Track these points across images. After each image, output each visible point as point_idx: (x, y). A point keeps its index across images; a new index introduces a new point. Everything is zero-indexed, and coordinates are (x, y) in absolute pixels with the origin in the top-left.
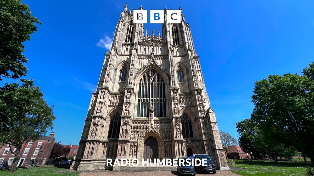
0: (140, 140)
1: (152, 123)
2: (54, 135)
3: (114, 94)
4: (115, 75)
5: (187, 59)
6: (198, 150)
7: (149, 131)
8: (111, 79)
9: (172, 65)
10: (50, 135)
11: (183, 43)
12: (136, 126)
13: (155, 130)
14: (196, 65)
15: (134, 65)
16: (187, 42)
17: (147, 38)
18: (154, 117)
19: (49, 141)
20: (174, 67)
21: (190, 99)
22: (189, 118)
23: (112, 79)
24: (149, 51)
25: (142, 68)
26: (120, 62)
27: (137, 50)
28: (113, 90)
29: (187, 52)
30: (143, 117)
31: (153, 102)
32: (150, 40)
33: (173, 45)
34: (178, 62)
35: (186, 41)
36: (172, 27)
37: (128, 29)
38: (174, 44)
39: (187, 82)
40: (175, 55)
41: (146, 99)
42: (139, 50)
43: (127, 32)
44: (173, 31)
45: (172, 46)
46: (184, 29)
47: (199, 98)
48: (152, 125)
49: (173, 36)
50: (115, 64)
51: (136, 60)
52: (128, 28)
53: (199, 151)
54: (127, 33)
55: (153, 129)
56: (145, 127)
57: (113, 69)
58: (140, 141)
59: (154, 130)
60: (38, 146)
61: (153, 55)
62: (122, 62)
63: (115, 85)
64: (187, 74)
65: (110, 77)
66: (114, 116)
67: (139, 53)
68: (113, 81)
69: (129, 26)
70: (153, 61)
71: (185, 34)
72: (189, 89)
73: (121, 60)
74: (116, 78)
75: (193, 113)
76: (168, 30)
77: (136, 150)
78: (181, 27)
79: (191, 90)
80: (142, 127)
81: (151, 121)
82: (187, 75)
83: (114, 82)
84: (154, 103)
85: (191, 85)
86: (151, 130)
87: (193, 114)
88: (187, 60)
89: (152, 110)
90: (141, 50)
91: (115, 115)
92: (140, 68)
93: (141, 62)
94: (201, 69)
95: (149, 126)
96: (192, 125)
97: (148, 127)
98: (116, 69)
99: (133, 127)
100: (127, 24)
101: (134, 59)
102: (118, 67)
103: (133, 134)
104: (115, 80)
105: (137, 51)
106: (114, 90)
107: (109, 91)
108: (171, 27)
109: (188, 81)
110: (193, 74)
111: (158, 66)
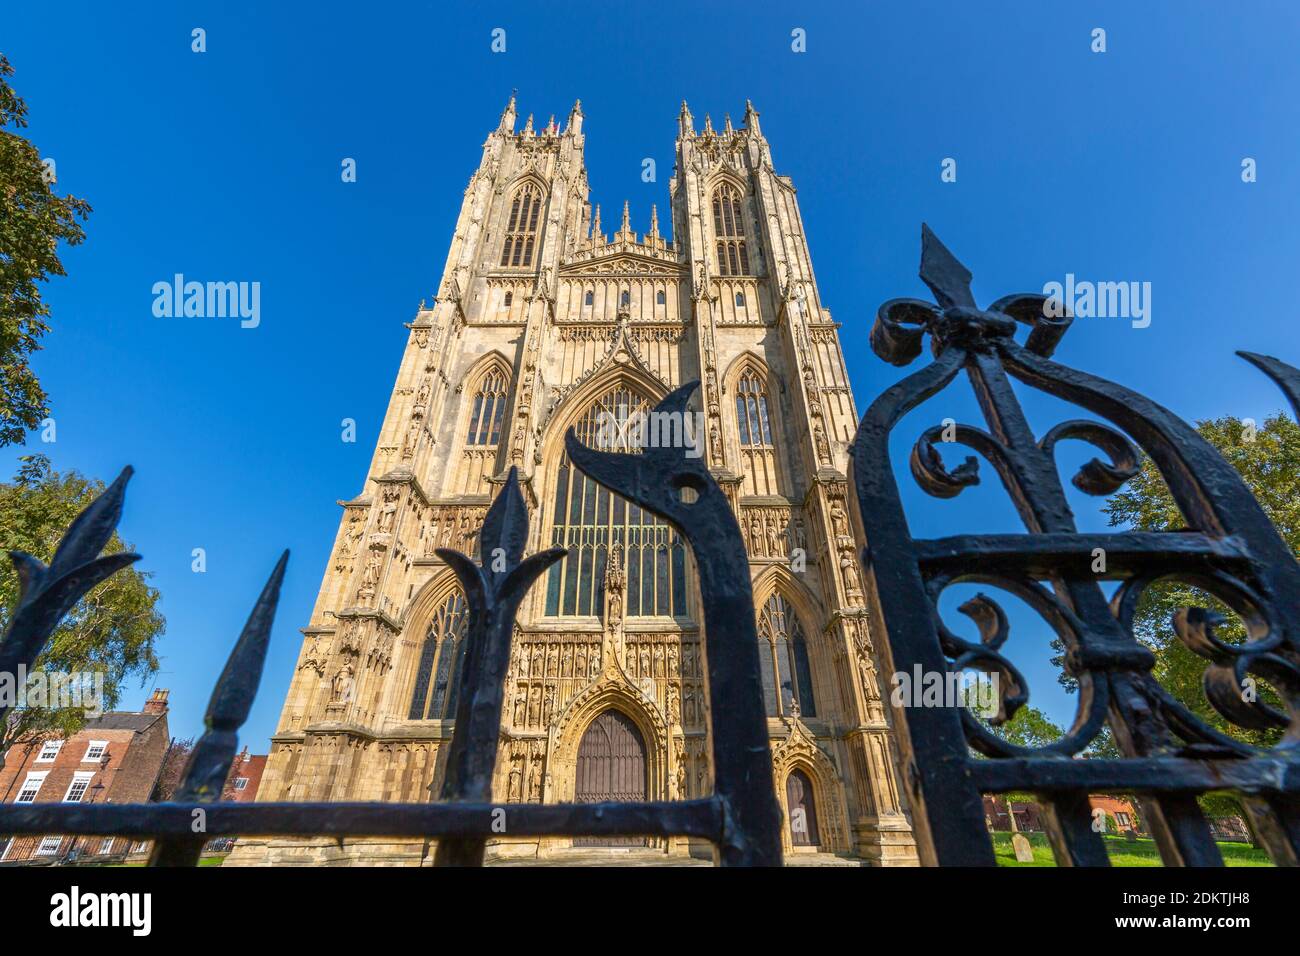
0: (559, 730)
1: (618, 646)
2: (165, 704)
3: (443, 507)
4: (451, 416)
5: (783, 337)
6: (841, 779)
7: (603, 682)
8: (430, 436)
9: (710, 369)
10: (147, 703)
11: (765, 266)
12: (540, 661)
13: (629, 677)
14: (825, 362)
15: (537, 373)
16: (783, 258)
17: (601, 247)
18: (629, 614)
19: (141, 736)
20: (720, 377)
21: (798, 526)
22: (796, 618)
23: (436, 438)
24: (606, 303)
25: (574, 382)
26: (474, 359)
27: (552, 303)
28: (437, 487)
29: (783, 305)
30: (578, 617)
31: (622, 541)
32: (615, 255)
33: (718, 274)
34: (738, 353)
35: (778, 256)
36: (716, 194)
37: (515, 210)
38: (723, 271)
39: (785, 445)
40: (729, 318)
41: (592, 530)
42: (562, 300)
43: (513, 223)
44: (717, 212)
45: (716, 281)
46: (768, 201)
47: (838, 522)
48: (618, 656)
49: (719, 233)
50: (451, 367)
51: (546, 349)
52: (516, 202)
53: (842, 785)
54: (511, 229)
55: (623, 673)
56: (582, 663)
57: (443, 393)
58: (556, 735)
59: (626, 679)
60: (86, 759)
61: (624, 321)
62: (483, 358)
63: (450, 463)
64: (786, 409)
65: (426, 430)
66: (442, 609)
67: (560, 315)
68: (439, 444)
69: (519, 194)
70: (628, 350)
71: (772, 223)
72: (793, 480)
73: (479, 348)
74: (453, 431)
75: (813, 595)
76: (693, 208)
77: (537, 780)
78: (754, 192)
79: (803, 485)
80: (567, 667)
81: (612, 631)
82: (785, 414)
83: (447, 451)
84: (627, 548)
85: (803, 458)
86: (611, 678)
87: (814, 601)
88: (780, 343)
89: (615, 584)
90: (569, 299)
91: (446, 608)
92: (566, 381)
93: (569, 355)
94: (848, 383)
95: (600, 661)
96: (809, 655)
97: (597, 666)
98: (458, 392)
99: (525, 665)
100: (512, 187)
101: (536, 343)
102: (465, 382)
103: (524, 699)
104: (448, 442)
105: (550, 308)
106: (445, 487)
107: (419, 494)
108: (712, 194)
109: (787, 440)
110: (811, 406)
111: (650, 374)
